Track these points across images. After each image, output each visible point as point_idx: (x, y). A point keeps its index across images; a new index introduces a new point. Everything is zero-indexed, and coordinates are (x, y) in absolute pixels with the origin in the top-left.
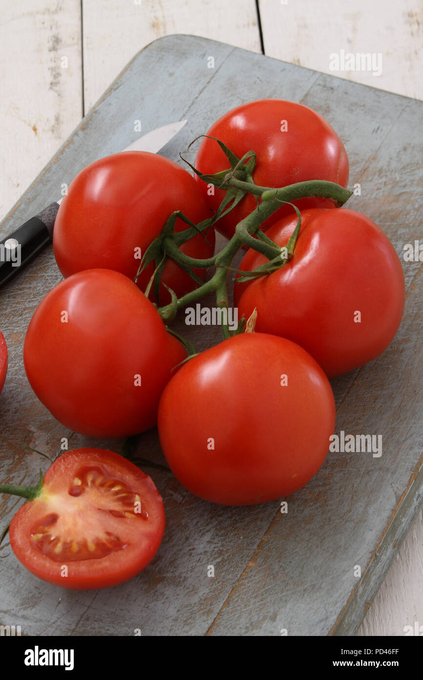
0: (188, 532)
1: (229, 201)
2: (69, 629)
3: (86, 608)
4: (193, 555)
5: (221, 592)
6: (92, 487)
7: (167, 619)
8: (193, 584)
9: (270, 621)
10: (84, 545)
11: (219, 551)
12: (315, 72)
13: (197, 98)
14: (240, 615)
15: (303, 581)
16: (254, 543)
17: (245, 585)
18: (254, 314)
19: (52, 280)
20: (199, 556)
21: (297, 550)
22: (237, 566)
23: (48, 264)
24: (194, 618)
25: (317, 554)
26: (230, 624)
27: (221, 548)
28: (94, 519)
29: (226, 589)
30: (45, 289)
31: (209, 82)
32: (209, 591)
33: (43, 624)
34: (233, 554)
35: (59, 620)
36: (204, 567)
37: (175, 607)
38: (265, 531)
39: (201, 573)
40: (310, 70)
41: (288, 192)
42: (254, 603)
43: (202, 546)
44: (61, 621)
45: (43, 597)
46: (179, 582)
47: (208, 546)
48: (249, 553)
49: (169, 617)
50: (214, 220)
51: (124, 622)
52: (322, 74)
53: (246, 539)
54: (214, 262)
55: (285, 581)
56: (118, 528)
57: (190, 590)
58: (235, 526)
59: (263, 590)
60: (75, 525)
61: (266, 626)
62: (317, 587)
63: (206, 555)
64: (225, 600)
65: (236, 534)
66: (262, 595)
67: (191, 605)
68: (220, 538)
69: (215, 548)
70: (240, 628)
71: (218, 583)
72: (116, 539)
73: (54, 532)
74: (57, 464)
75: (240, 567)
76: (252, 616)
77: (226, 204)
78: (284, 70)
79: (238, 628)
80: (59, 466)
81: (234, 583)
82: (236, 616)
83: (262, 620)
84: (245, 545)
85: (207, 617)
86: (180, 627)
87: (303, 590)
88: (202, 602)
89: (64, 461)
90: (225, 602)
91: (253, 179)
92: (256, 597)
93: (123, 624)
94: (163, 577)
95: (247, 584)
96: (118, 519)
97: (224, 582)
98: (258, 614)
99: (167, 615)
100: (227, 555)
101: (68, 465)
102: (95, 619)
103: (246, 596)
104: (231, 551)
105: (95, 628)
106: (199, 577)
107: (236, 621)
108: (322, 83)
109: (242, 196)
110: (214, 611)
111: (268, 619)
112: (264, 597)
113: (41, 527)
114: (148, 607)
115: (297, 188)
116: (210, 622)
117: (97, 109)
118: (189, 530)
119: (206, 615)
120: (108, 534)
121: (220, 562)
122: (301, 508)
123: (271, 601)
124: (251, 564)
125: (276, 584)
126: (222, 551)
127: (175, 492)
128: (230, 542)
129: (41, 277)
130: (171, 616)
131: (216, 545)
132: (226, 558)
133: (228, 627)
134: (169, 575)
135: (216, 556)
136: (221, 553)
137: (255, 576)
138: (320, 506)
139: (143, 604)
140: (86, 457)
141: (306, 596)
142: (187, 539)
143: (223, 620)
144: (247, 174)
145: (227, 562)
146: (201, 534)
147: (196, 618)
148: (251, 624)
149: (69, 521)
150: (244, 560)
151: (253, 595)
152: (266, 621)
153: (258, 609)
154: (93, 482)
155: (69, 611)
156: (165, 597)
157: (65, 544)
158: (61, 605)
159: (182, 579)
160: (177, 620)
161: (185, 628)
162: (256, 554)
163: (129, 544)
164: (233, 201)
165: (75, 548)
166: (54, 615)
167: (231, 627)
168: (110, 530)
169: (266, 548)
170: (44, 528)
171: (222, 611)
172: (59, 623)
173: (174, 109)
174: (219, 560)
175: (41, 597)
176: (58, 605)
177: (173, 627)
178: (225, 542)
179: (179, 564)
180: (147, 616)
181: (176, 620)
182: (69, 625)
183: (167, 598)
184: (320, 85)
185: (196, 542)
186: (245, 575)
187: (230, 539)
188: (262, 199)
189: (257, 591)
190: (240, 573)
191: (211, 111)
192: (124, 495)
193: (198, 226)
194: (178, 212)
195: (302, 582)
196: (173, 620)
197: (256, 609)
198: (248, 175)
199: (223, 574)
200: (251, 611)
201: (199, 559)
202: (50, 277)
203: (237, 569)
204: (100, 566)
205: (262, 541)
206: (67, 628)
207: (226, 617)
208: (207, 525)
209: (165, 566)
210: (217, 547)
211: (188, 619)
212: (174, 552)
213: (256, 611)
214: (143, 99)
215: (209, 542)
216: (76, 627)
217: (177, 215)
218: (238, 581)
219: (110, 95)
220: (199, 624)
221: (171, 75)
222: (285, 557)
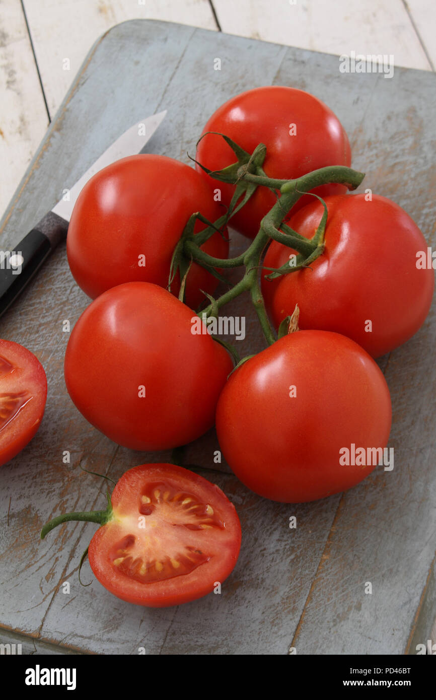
0: (255, 533)
1: (240, 195)
2: (158, 646)
3: (170, 622)
4: (265, 555)
5: (302, 588)
6: (162, 502)
7: (253, 623)
8: (272, 584)
9: (355, 611)
10: (167, 563)
11: (291, 548)
12: (282, 46)
13: (168, 85)
14: (325, 609)
15: (380, 567)
16: (324, 535)
17: (323, 578)
18: (297, 310)
19: (61, 292)
20: (272, 556)
21: (367, 537)
22: (312, 561)
23: (54, 275)
24: (280, 618)
25: (388, 538)
26: (318, 619)
27: (292, 545)
28: (172, 535)
29: (306, 585)
30: (57, 302)
31: (177, 68)
32: (289, 589)
33: (130, 645)
34: (305, 549)
35: (146, 639)
36: (279, 566)
37: (259, 610)
38: (331, 522)
39: (278, 572)
40: (277, 45)
41: (306, 182)
42: (337, 595)
43: (272, 545)
44: (147, 639)
45: (125, 617)
46: (258, 584)
47: (279, 544)
48: (321, 546)
49: (255, 621)
50: (229, 216)
51: (212, 631)
52: (290, 48)
53: (315, 533)
54: (243, 261)
55: (362, 569)
56: (198, 541)
57: (270, 590)
58: (301, 521)
59: (342, 581)
60: (154, 543)
61: (352, 616)
62: (394, 570)
63: (278, 553)
64: (307, 596)
65: (304, 529)
66: (343, 586)
67: (274, 605)
68: (288, 535)
69: (286, 545)
70: (328, 622)
71: (297, 579)
72: (197, 553)
73: (135, 553)
74: (121, 485)
75: (315, 561)
76: (337, 608)
77: (238, 198)
78: (250, 47)
79: (326, 621)
80: (124, 485)
81: (312, 578)
82: (321, 610)
83: (348, 611)
84: (315, 538)
85: (293, 615)
86: (269, 629)
87: (381, 576)
88: (285, 601)
89: (128, 480)
90: (308, 598)
91: (264, 171)
92: (337, 589)
93: (211, 634)
94: (240, 581)
95: (325, 578)
96: (195, 532)
97: (302, 578)
98: (343, 606)
99: (252, 619)
100: (300, 551)
101: (132, 484)
102: (182, 632)
103: (327, 589)
104: (302, 546)
105: (183, 642)
106: (276, 576)
107: (322, 615)
108: (291, 57)
109: (254, 189)
110: (299, 608)
111: (353, 609)
112: (345, 587)
113: (120, 551)
114: (232, 614)
115: (314, 177)
116: (297, 619)
117: (68, 106)
118: (256, 530)
119: (291, 613)
120: (189, 548)
121: (294, 559)
122: (363, 495)
123: (352, 591)
124: (325, 557)
125: (354, 574)
126: (293, 547)
127: (234, 494)
128: (300, 537)
129: (49, 290)
130: (257, 619)
131: (286, 543)
132: (299, 554)
133: (316, 622)
134: (245, 578)
135: (289, 553)
136: (292, 550)
137: (331, 568)
138: (381, 490)
139: (226, 611)
140: (149, 474)
141: (385, 581)
142: (256, 540)
143: (310, 616)
144: (256, 166)
145: (301, 558)
146: (268, 533)
147: (283, 618)
148: (338, 616)
149: (147, 540)
150: (317, 554)
151: (334, 587)
152: (352, 612)
153: (342, 601)
154: (161, 497)
155: (154, 628)
156: (247, 601)
157: (148, 564)
158: (144, 624)
159: (260, 581)
160: (264, 622)
161: (273, 629)
162: (327, 546)
163: (212, 556)
164: (244, 194)
165: (159, 567)
166: (139, 634)
167: (318, 622)
168: (190, 544)
169: (337, 538)
170: (123, 551)
171: (306, 607)
172: (146, 641)
173: (148, 100)
174: (292, 557)
175: (122, 617)
176: (141, 623)
177: (261, 630)
178: (294, 538)
179: (253, 566)
180: (233, 622)
181: (262, 622)
182: (156, 642)
183: (249, 602)
184: (290, 59)
185: (266, 542)
186: (321, 569)
187: (299, 535)
188: (282, 192)
189: (337, 582)
190: (316, 567)
191: (186, 98)
192: (195, 507)
193: (215, 224)
194: (197, 213)
195: (378, 568)
196: (259, 622)
197: (339, 601)
198: (258, 168)
199: (299, 570)
200: (335, 603)
201: (273, 559)
202: (59, 290)
203: (313, 563)
204: (188, 582)
205: (331, 533)
206: (156, 646)
207: (311, 613)
208: (273, 523)
209: (240, 570)
210: (288, 544)
211: (274, 620)
212: (246, 555)
213: (340, 603)
214: (113, 92)
215: (279, 540)
216: (164, 643)
217: (197, 217)
218: (316, 575)
219: (78, 91)
220: (286, 623)
221: (137, 63)
222: (357, 545)
